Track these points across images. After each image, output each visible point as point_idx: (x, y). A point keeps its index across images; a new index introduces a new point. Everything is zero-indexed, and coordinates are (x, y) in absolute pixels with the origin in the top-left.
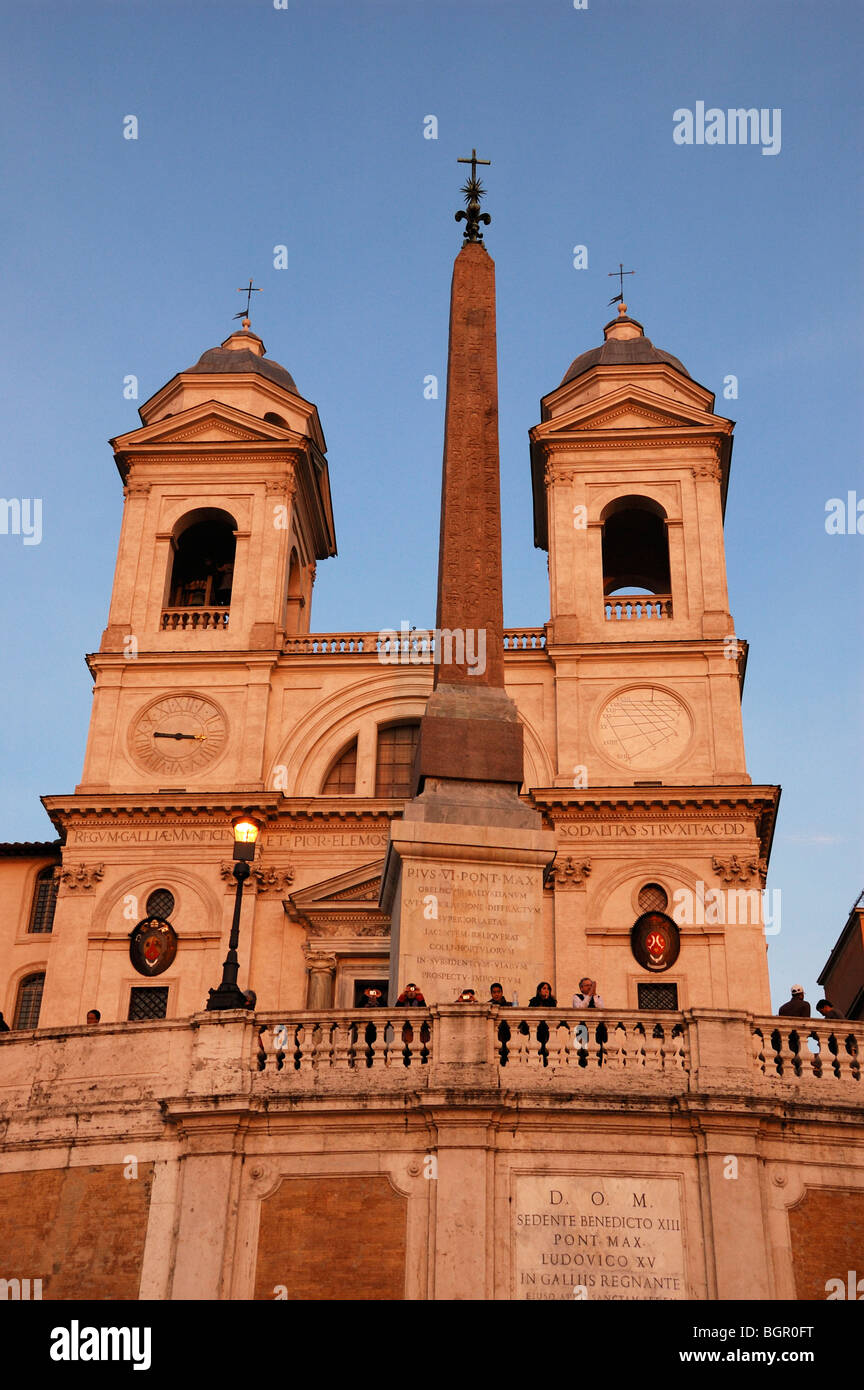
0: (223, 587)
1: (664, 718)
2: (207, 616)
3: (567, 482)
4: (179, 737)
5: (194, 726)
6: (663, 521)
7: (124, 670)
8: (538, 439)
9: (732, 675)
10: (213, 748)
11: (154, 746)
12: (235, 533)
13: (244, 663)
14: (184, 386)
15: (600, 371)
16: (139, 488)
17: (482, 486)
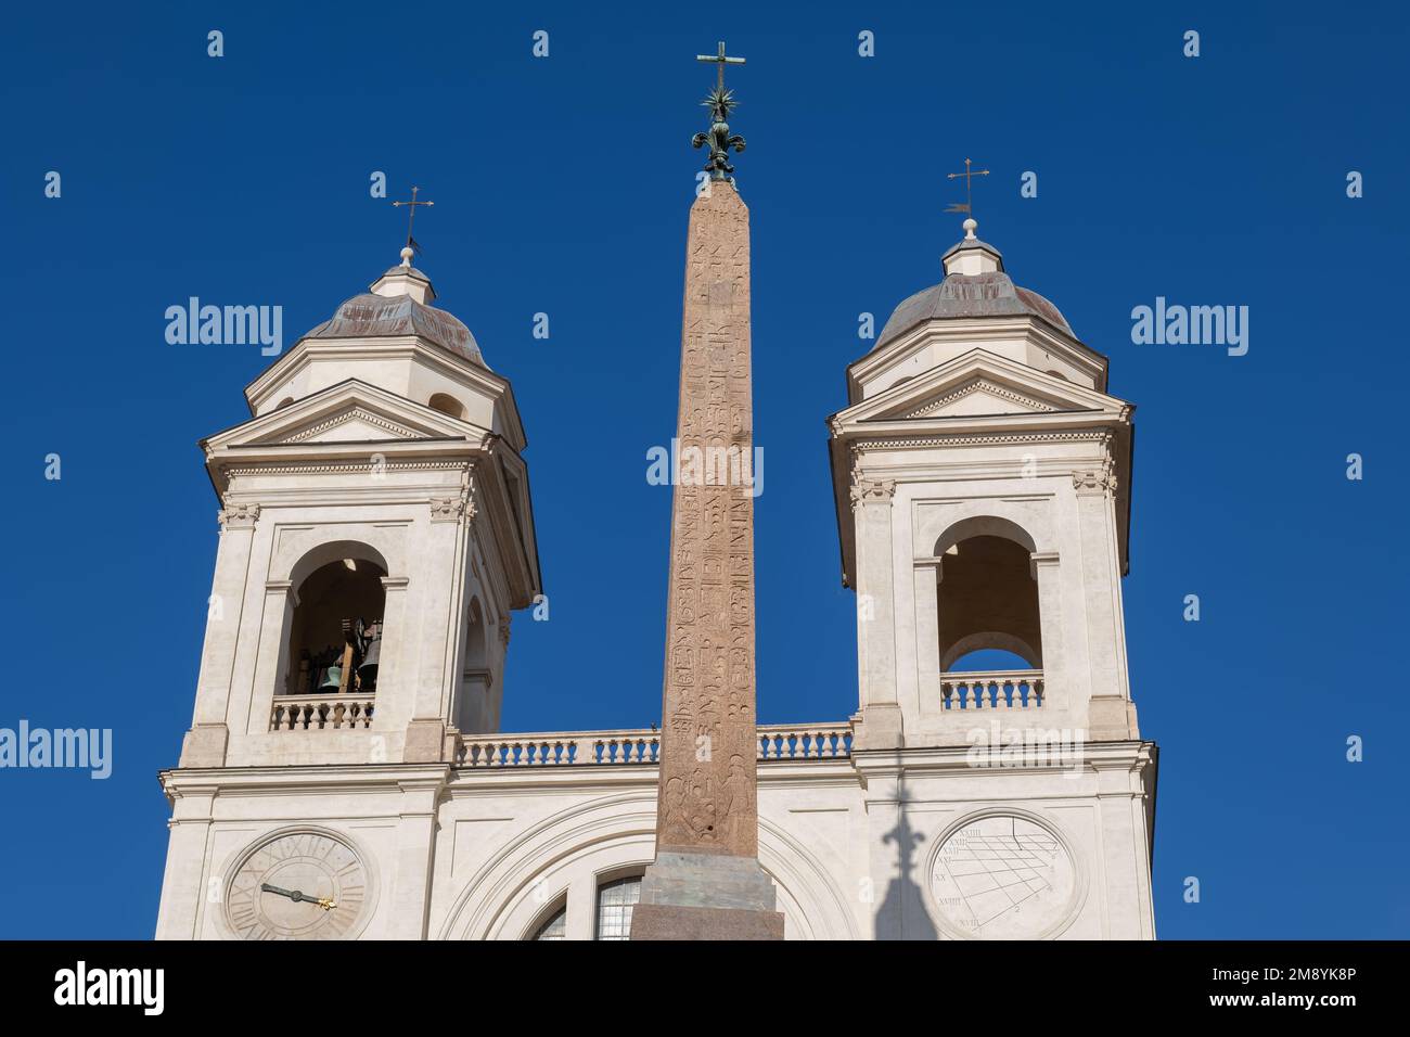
0: (366, 663)
1: (1032, 863)
2: (340, 707)
3: (886, 496)
4: (297, 897)
5: (320, 879)
6: (1029, 557)
7: (216, 795)
8: (840, 432)
9: (1134, 796)
10: (346, 914)
11: (258, 911)
12: (384, 580)
13: (394, 783)
14: (310, 356)
15: (933, 327)
16: (241, 513)
17: (727, 548)
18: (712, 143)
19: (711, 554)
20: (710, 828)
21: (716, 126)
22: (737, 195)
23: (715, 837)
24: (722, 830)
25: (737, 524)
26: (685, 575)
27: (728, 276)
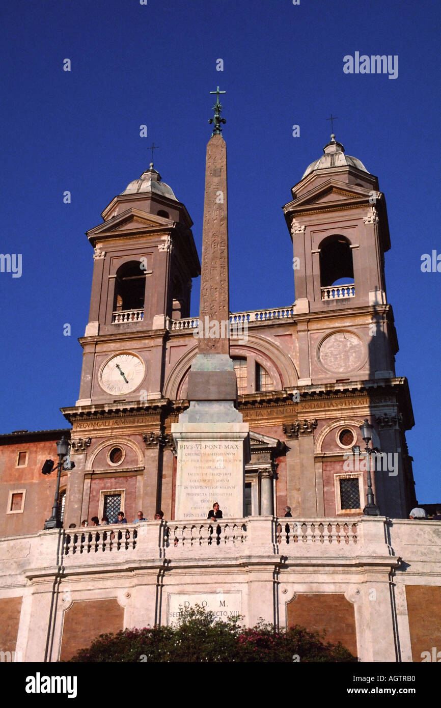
3: (302, 231)
4: (122, 374)
5: (129, 368)
7: (96, 344)
8: (286, 211)
9: (384, 323)
11: (111, 379)
12: (145, 272)
13: (150, 336)
14: (119, 202)
15: (317, 173)
16: (100, 255)
17: (219, 256)
18: (215, 121)
19: (214, 258)
20: (214, 346)
21: (215, 116)
22: (222, 139)
23: (215, 348)
24: (217, 346)
25: (222, 248)
26: (206, 265)
27: (218, 166)
